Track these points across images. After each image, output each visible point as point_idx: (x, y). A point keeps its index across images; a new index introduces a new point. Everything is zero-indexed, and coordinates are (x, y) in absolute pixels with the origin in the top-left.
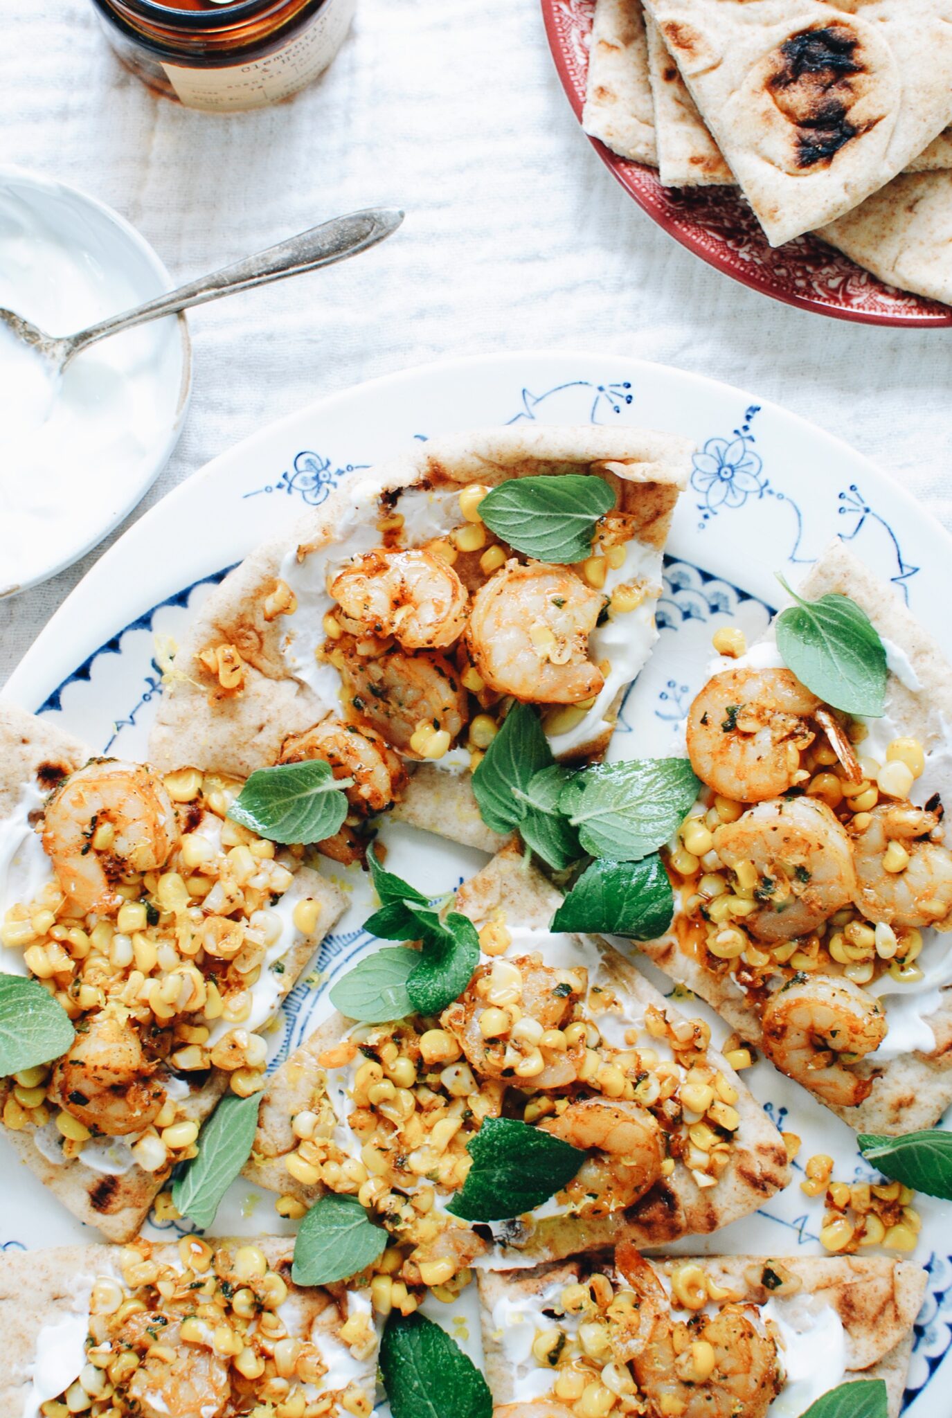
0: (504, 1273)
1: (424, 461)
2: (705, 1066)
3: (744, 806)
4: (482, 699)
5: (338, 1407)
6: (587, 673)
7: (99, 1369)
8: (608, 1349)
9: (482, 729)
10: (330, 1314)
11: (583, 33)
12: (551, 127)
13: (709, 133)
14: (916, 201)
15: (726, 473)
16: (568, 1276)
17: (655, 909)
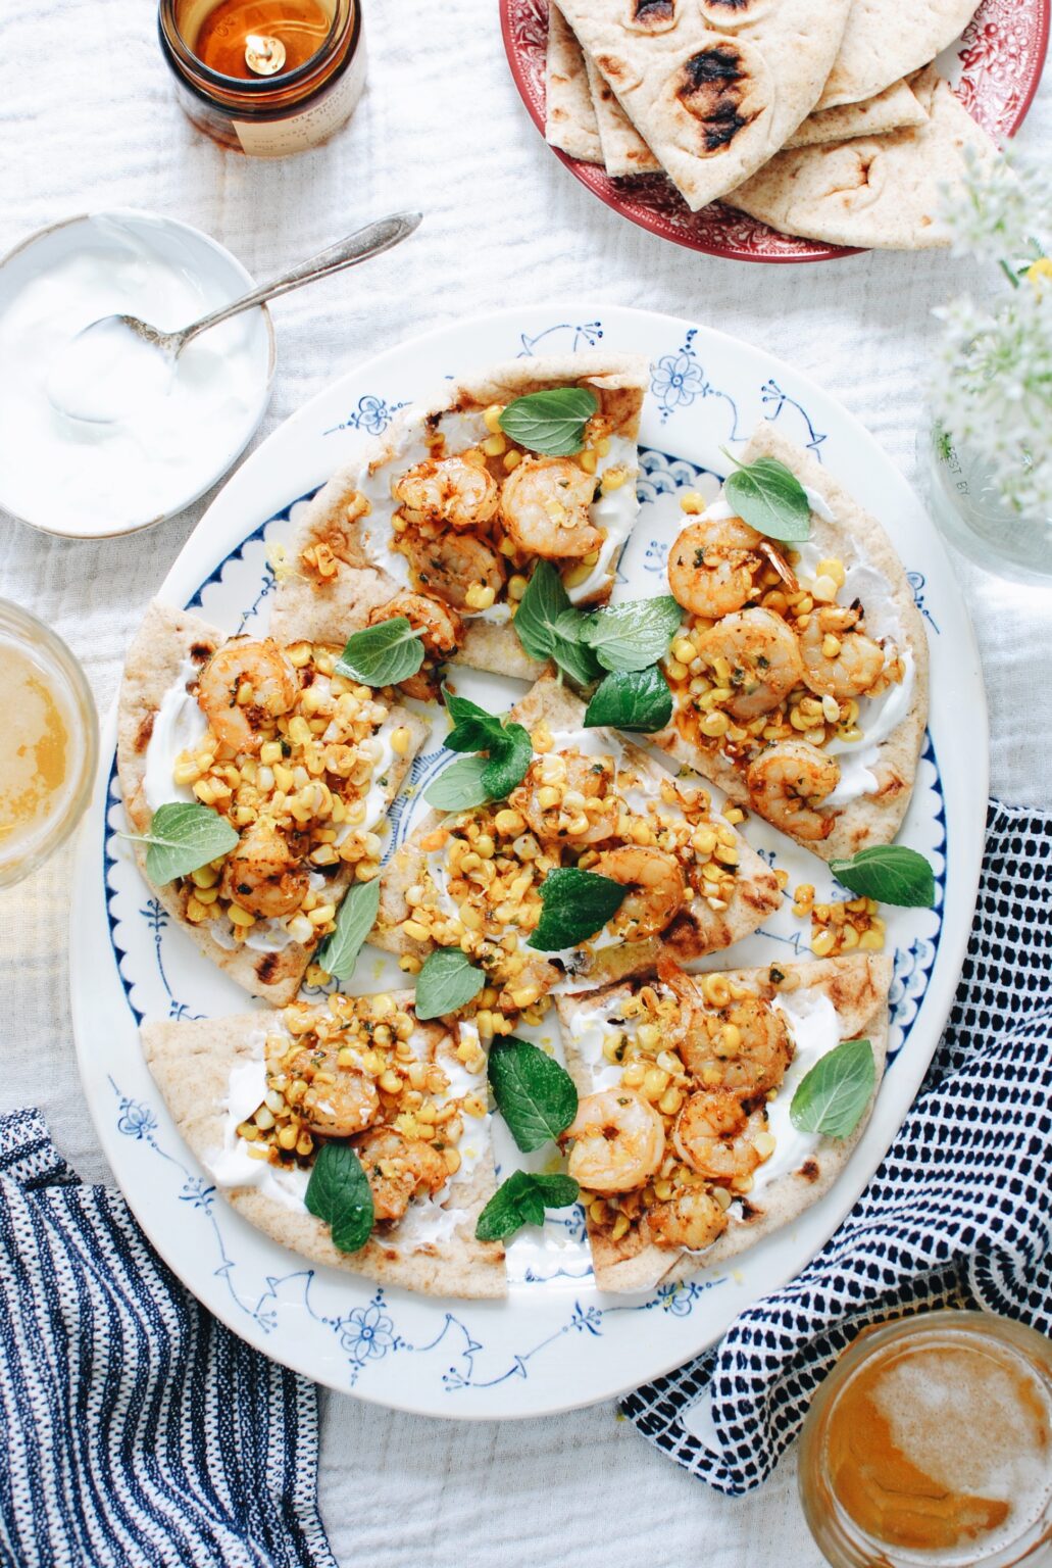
0: (576, 996)
1: (455, 391)
2: (707, 821)
3: (714, 620)
4: (516, 563)
5: (461, 1112)
6: (590, 534)
7: (279, 1092)
8: (660, 1040)
9: (517, 585)
10: (447, 1042)
11: (539, 72)
12: (522, 143)
13: (639, 134)
14: (797, 170)
15: (677, 381)
16: (624, 991)
17: (659, 703)
